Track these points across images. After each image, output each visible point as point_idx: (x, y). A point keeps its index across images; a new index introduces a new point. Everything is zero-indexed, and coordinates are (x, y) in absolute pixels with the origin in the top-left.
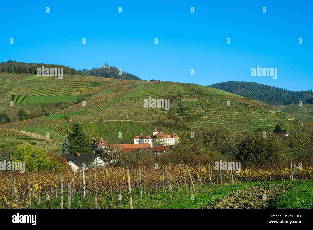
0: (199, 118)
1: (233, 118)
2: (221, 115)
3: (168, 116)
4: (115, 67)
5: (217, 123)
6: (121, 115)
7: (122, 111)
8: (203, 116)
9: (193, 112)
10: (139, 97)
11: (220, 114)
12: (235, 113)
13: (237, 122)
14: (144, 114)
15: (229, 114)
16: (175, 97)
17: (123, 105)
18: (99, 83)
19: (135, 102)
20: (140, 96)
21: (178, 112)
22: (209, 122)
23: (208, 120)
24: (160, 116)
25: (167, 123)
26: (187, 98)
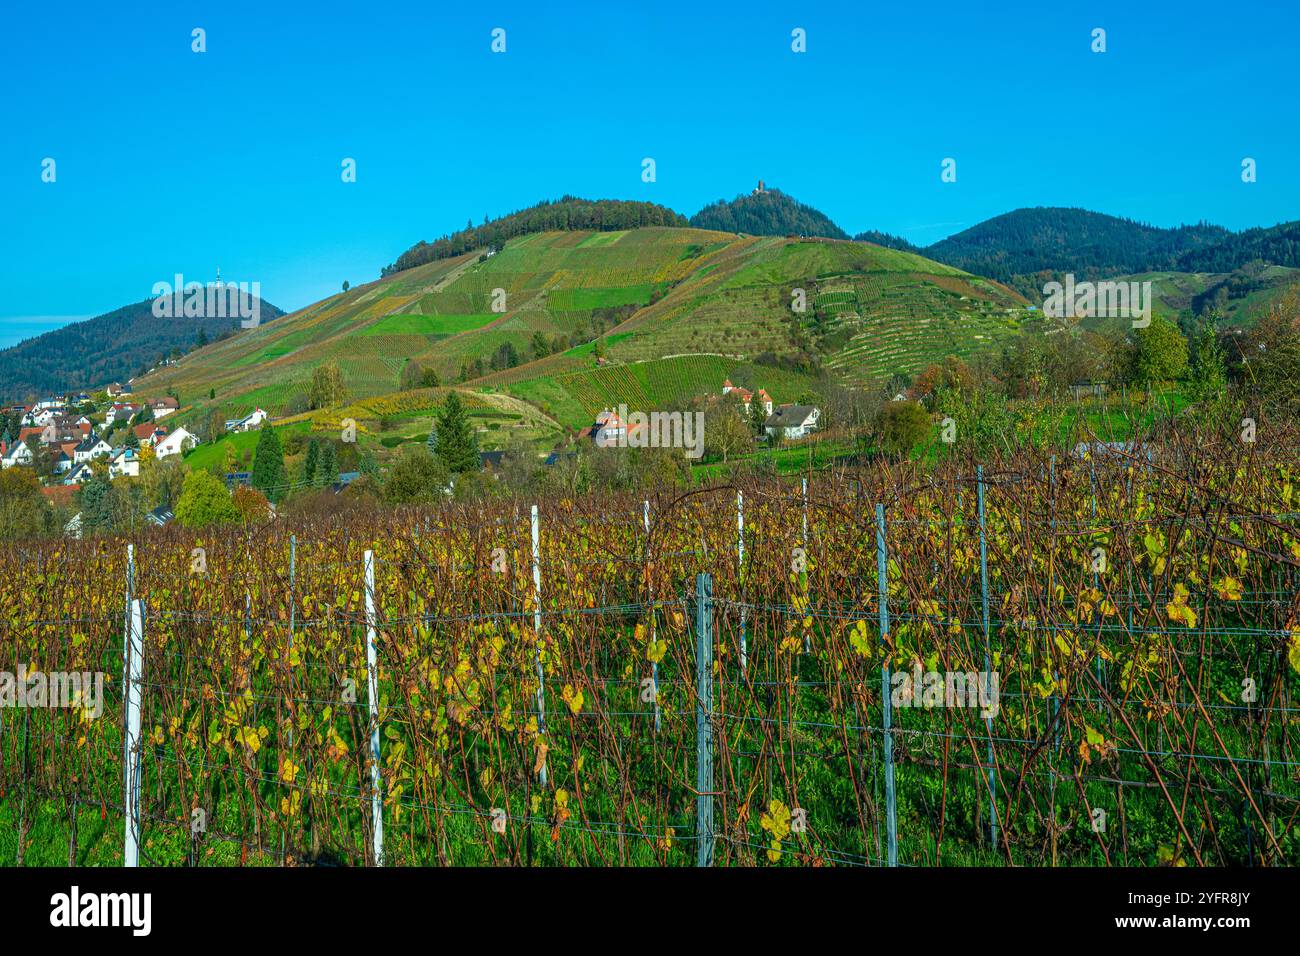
0: (848, 339)
1: (918, 335)
2: (893, 330)
3: (791, 337)
4: (778, 190)
5: (882, 352)
6: (698, 339)
7: (702, 327)
8: (856, 333)
9: (839, 323)
10: (745, 287)
11: (890, 327)
12: (922, 321)
13: (923, 349)
14: (743, 333)
15: (911, 324)
16: (812, 283)
17: (710, 310)
18: (701, 248)
19: (734, 302)
20: (749, 284)
21: (810, 326)
22: (867, 350)
23: (866, 344)
24: (774, 339)
25: (782, 357)
26: (833, 284)
